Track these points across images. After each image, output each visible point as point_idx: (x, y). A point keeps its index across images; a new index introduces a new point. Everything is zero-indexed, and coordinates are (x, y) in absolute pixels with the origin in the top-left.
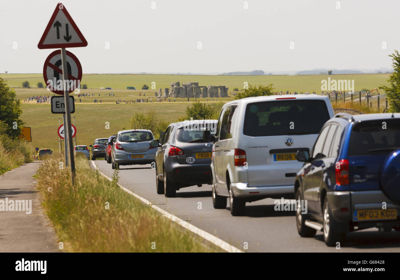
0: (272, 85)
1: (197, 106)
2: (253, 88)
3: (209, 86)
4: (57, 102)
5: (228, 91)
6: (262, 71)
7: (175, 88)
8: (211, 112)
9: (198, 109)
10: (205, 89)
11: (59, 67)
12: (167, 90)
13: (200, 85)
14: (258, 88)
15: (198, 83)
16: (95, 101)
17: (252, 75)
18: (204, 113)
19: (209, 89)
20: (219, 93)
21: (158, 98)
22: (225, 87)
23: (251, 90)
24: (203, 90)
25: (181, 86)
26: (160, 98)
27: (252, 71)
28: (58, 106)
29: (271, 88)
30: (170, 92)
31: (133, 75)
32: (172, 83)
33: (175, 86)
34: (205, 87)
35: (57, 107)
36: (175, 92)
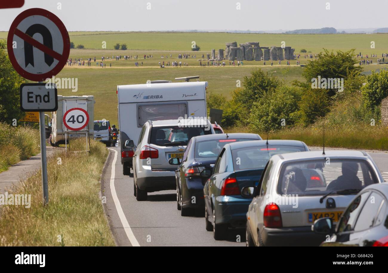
0: (354, 50)
1: (258, 75)
2: (330, 54)
3: (271, 47)
4: (29, 93)
5: (294, 53)
6: (334, 29)
7: (232, 49)
8: (275, 83)
9: (259, 80)
10: (267, 50)
11: (32, 37)
12: (221, 52)
13: (261, 45)
14: (336, 54)
15: (258, 43)
16: (137, 64)
17: (322, 33)
18: (266, 85)
19: (271, 51)
20: (283, 55)
21: (211, 61)
22: (291, 47)
23: (326, 56)
24: (264, 52)
25: (238, 47)
26: (214, 61)
27: (322, 29)
28: (30, 99)
29: (354, 54)
30: (225, 54)
31: (182, 33)
32: (227, 43)
33: (231, 47)
34: (267, 48)
35: (29, 101)
36: (231, 54)
